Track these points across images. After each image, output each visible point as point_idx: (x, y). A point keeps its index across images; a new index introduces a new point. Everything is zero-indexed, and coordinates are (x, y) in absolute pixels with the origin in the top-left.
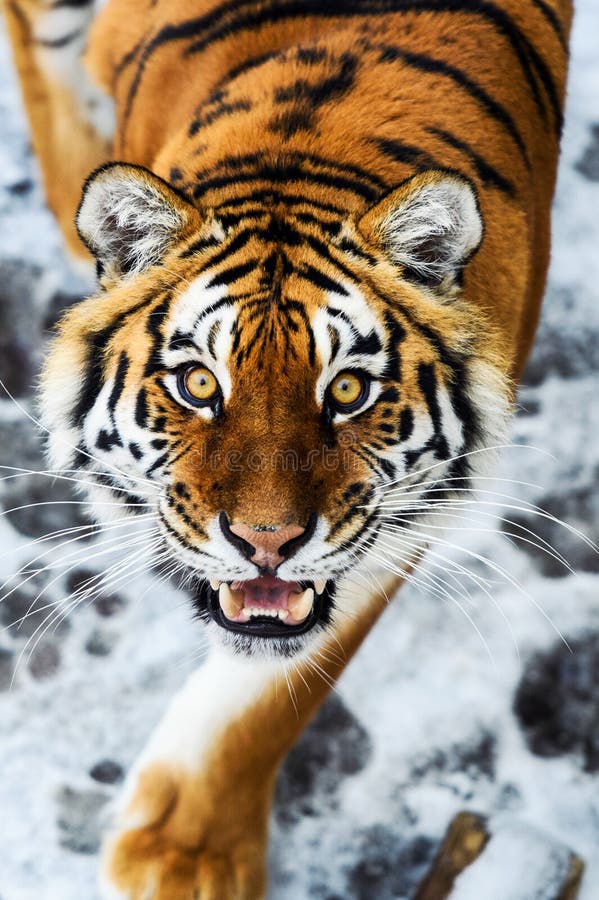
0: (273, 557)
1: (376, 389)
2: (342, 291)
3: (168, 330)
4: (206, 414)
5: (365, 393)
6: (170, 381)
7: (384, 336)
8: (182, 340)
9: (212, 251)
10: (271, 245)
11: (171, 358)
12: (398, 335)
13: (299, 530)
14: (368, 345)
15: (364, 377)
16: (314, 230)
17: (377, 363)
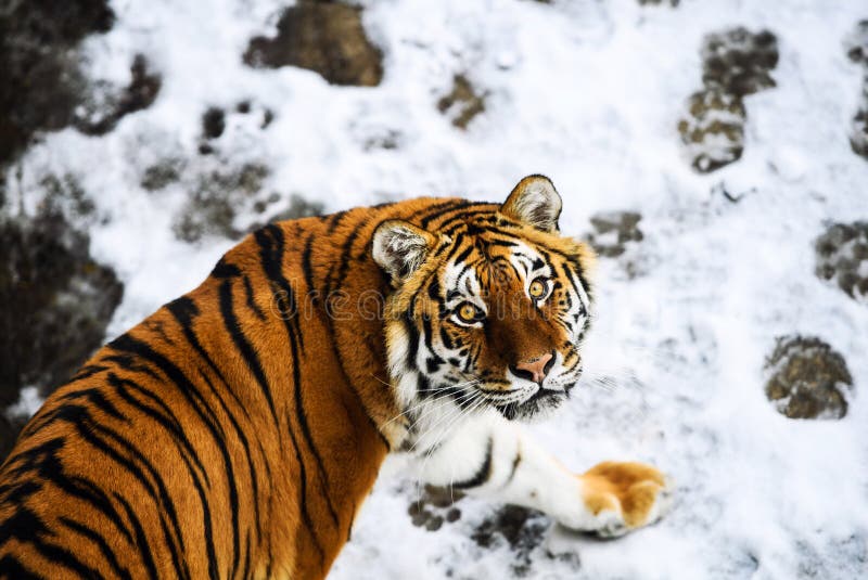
0: (542, 374)
1: (551, 284)
2: (515, 245)
3: (444, 293)
4: (478, 325)
5: (546, 287)
6: (454, 318)
7: (543, 258)
8: (453, 294)
9: (448, 250)
10: (474, 237)
11: (451, 305)
12: (547, 256)
13: (550, 356)
14: (538, 265)
15: (542, 279)
16: (486, 223)
17: (546, 271)
